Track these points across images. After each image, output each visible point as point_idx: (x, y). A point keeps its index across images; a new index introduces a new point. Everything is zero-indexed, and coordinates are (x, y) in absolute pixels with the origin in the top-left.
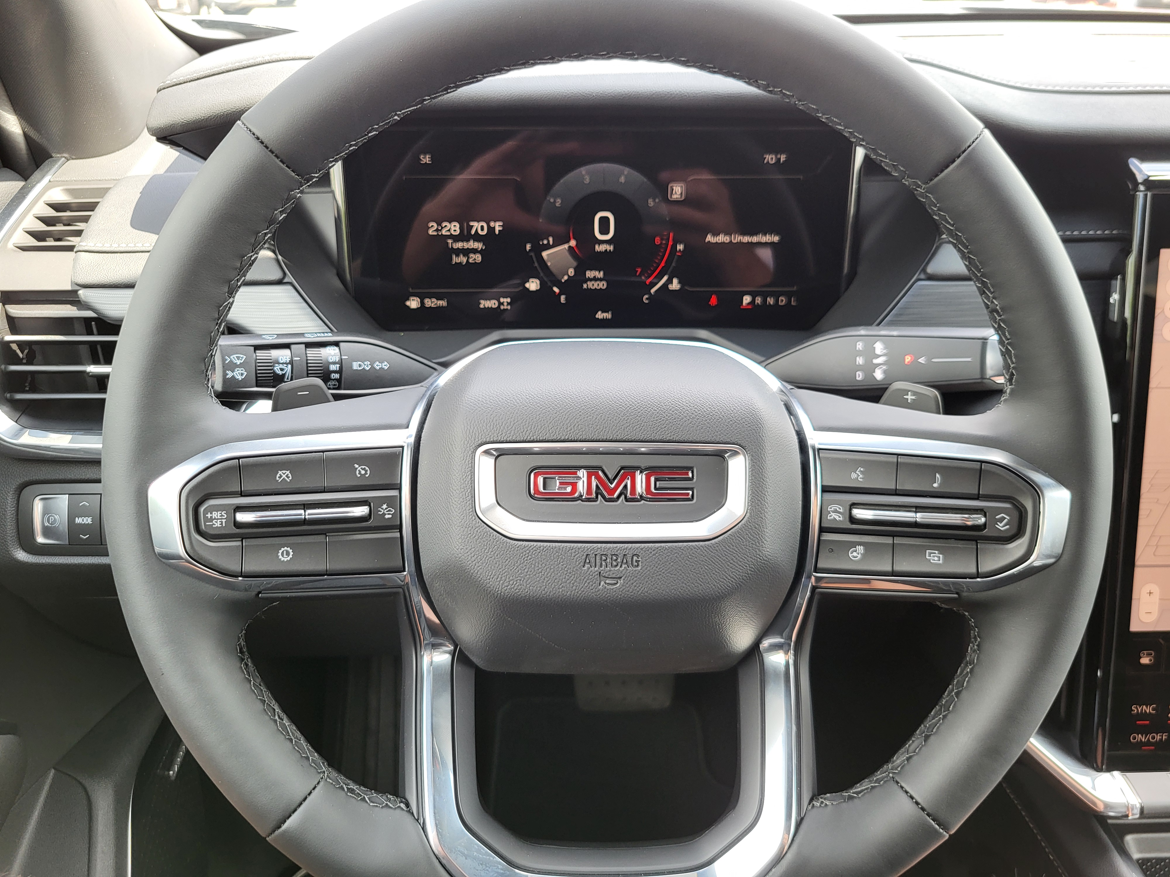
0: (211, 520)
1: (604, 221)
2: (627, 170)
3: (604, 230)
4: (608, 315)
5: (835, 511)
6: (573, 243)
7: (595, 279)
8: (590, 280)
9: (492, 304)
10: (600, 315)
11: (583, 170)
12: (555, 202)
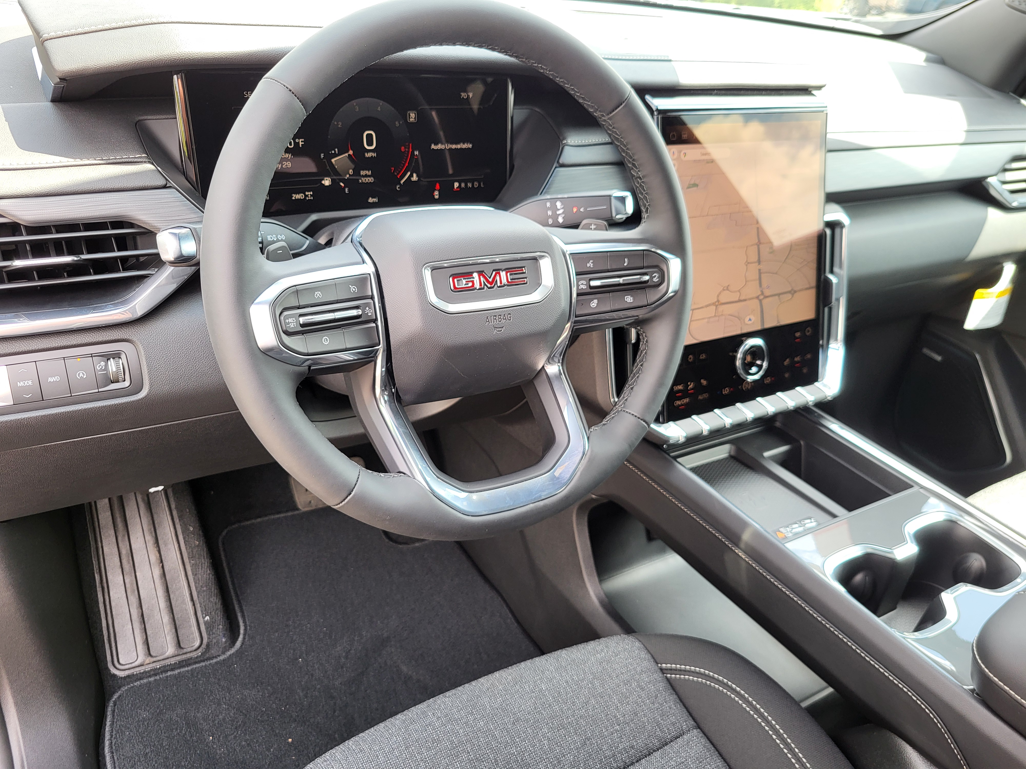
0: (289, 323)
1: (369, 137)
2: (381, 102)
3: (370, 143)
4: (375, 200)
5: (582, 284)
6: (351, 152)
7: (366, 176)
8: (363, 176)
9: (300, 196)
10: (371, 200)
11: (354, 102)
12: (338, 124)
